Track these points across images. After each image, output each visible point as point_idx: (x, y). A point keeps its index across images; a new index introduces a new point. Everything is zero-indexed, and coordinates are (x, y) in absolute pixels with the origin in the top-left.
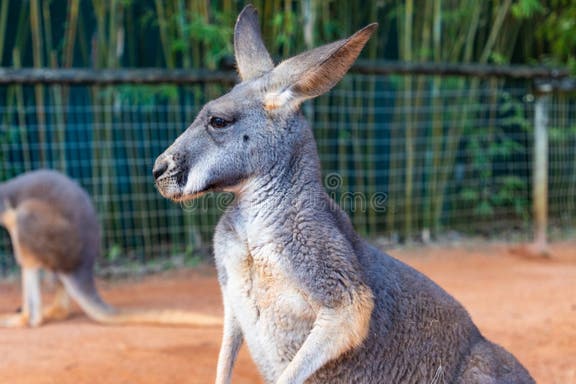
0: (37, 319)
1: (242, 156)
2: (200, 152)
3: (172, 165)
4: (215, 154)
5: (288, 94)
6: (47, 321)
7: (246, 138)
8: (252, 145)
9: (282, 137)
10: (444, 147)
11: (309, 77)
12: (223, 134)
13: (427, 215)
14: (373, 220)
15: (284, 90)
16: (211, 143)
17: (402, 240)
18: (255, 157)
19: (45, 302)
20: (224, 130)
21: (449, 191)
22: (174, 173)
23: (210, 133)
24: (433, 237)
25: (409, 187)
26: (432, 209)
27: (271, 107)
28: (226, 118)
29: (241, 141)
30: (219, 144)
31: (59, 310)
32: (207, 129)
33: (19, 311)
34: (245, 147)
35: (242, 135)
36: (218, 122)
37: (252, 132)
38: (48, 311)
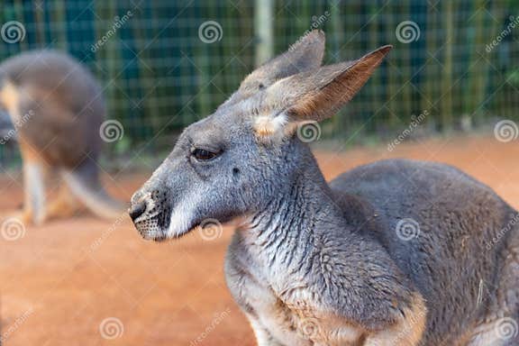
0: (41, 216)
1: (232, 192)
2: (183, 188)
3: (151, 205)
4: (200, 190)
5: (281, 119)
6: (52, 219)
7: (236, 171)
8: (242, 179)
9: (279, 168)
10: (487, 23)
11: (306, 101)
12: (208, 167)
13: (468, 99)
14: (408, 105)
15: (277, 115)
16: (195, 178)
17: (439, 128)
18: (249, 193)
19: (49, 199)
20: (210, 163)
21: (492, 73)
22: (153, 215)
23: (193, 166)
24: (474, 124)
25: (448, 69)
26: (474, 92)
27: (263, 133)
28: (212, 150)
29: (231, 175)
30: (204, 178)
31: (65, 206)
32: (189, 161)
33: (21, 207)
34: (235, 182)
35: (231, 169)
36: (203, 154)
37: (243, 164)
38: (53, 207)
